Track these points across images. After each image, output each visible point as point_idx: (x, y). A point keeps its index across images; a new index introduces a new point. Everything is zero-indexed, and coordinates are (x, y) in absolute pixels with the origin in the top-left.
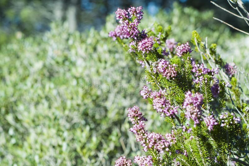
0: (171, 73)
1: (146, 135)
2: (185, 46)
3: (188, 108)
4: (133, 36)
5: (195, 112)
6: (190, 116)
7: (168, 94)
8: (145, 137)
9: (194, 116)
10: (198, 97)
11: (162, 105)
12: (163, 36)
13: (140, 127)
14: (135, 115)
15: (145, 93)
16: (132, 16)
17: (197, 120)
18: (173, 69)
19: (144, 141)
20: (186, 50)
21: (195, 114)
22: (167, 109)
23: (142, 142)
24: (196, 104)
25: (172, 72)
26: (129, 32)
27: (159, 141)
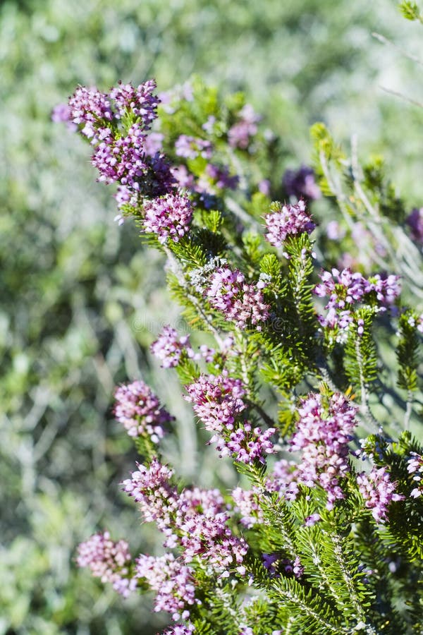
0: (252, 312)
1: (175, 505)
2: (293, 216)
3: (310, 451)
4: (129, 180)
5: (331, 466)
6: (315, 477)
7: (240, 354)
8: (170, 509)
9: (326, 478)
10: (341, 422)
11: (225, 423)
12: (219, 128)
13: (153, 482)
14: (139, 412)
15: (168, 353)
16: (123, 111)
17: (336, 489)
18: (257, 297)
19: (167, 521)
20: (298, 229)
21: (331, 470)
22: (239, 440)
23: (162, 524)
24: (336, 443)
25: (254, 308)
26: (115, 168)
27: (215, 544)
